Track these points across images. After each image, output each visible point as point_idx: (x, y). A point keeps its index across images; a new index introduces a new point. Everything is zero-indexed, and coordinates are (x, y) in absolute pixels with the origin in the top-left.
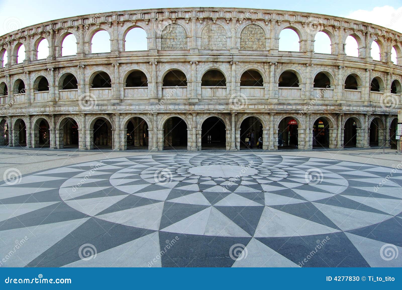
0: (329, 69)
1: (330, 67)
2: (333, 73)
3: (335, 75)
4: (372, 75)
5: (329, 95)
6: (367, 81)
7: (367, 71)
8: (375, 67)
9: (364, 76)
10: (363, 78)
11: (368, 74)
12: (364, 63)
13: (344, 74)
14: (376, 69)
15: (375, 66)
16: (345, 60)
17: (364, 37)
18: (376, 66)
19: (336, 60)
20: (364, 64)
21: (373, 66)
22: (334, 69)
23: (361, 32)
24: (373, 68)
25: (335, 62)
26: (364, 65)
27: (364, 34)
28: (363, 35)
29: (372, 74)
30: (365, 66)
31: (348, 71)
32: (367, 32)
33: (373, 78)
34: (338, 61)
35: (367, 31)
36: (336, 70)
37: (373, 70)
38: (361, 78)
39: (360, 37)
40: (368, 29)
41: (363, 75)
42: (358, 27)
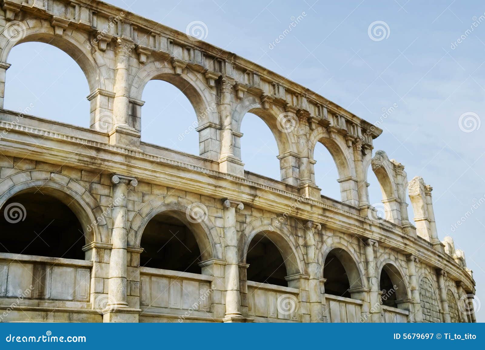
0: (71, 179)
1: (74, 175)
2: (88, 200)
3: (97, 208)
4: (250, 223)
5: (71, 291)
6: (229, 243)
7: (227, 208)
8: (255, 196)
9: (219, 223)
10: (214, 232)
11: (231, 216)
12: (210, 176)
13: (137, 209)
14: (258, 202)
15: (253, 192)
16: (133, 154)
17: (214, 92)
18: (258, 193)
19: (98, 150)
20: (212, 181)
21: (247, 190)
22: (95, 186)
23: (200, 76)
24: (246, 198)
25: (94, 158)
26: (209, 184)
27: (212, 83)
28: (211, 87)
29: (248, 220)
30: (216, 187)
31: (152, 197)
32: (220, 77)
33: (254, 233)
34: (103, 156)
35: (220, 74)
36: (102, 190)
37: (247, 205)
38: (206, 230)
39: (198, 89)
40: (223, 70)
41: (213, 219)
42: (189, 54)
